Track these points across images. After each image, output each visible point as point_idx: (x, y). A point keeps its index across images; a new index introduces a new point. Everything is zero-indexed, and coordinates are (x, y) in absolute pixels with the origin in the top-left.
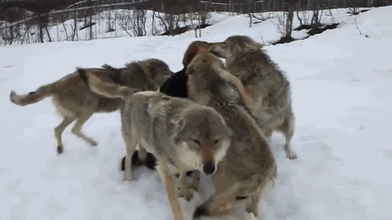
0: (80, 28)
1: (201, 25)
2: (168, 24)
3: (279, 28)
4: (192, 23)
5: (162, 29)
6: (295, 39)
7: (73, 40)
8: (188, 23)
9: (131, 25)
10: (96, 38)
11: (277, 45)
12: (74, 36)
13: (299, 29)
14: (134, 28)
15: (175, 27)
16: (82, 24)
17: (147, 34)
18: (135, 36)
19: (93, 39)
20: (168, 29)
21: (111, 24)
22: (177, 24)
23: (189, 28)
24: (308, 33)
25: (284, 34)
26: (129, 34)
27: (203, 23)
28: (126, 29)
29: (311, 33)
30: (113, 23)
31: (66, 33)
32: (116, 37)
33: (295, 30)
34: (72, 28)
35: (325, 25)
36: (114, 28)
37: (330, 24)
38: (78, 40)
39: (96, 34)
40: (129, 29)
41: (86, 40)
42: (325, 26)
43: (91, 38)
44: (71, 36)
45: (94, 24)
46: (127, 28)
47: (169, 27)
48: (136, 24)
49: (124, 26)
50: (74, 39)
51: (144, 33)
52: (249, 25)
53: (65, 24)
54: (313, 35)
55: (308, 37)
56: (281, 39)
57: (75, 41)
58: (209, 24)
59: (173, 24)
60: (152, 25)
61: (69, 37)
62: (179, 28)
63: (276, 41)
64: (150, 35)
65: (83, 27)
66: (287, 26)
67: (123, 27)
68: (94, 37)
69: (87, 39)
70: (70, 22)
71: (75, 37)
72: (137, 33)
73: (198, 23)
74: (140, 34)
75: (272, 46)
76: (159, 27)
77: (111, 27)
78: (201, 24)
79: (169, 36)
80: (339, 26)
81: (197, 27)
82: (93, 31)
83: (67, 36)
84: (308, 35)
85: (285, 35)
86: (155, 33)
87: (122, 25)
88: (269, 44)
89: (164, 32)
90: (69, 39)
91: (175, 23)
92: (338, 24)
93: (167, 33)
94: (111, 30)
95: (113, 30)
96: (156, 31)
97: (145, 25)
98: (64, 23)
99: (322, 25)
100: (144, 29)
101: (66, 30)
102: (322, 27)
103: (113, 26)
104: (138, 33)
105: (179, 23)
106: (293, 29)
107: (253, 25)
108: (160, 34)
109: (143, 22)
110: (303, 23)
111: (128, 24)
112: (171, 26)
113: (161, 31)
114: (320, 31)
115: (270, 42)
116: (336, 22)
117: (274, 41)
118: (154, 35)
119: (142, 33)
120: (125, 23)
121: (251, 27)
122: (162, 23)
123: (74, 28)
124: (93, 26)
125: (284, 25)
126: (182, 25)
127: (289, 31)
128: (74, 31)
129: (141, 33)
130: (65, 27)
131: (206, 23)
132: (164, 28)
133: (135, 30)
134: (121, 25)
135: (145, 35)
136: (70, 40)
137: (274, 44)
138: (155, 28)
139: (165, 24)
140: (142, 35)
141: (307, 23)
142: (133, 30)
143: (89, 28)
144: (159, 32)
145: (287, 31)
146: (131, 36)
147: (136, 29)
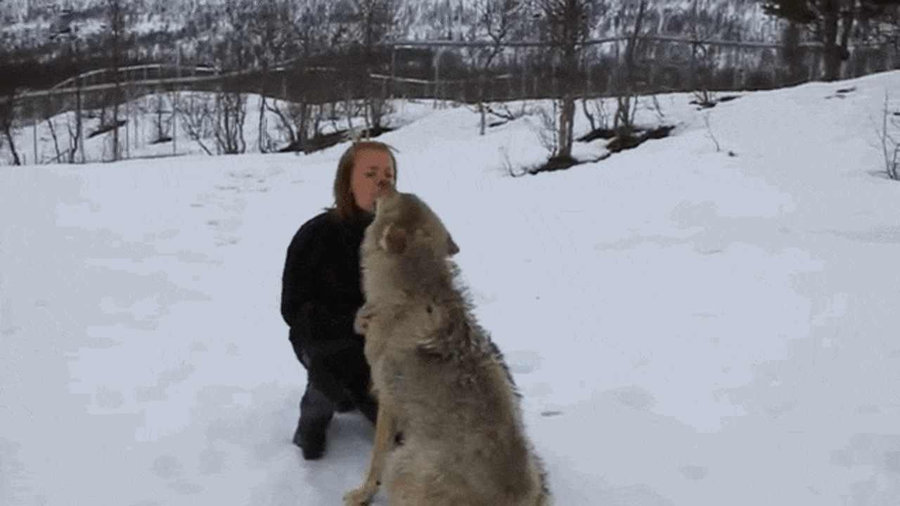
0: (89, 133)
1: (371, 130)
2: (297, 126)
3: (545, 137)
4: (350, 124)
5: (282, 139)
6: (580, 159)
7: (71, 162)
8: (343, 124)
9: (211, 129)
10: (128, 158)
11: (540, 174)
12: (74, 151)
13: (587, 139)
14: (217, 135)
15: (311, 134)
16: (93, 124)
17: (248, 147)
18: (219, 154)
19: (121, 159)
20: (296, 138)
21: (164, 125)
22: (316, 125)
23: (345, 137)
24: (608, 147)
25: (556, 149)
26: (205, 148)
27: (377, 125)
28: (197, 138)
29: (615, 148)
30: (168, 122)
31: (56, 146)
32: (175, 155)
33: (580, 140)
34: (71, 134)
35: (643, 130)
36: (170, 134)
37: (656, 128)
38: (84, 162)
39: (127, 150)
40: (205, 137)
41: (104, 161)
42: (644, 132)
43: (116, 157)
44: (68, 151)
45: (122, 123)
46: (201, 134)
47: (299, 134)
48: (223, 125)
49: (195, 130)
50: (76, 160)
51: (240, 147)
52: (479, 130)
53: (53, 123)
54: (618, 151)
55: (608, 155)
56: (550, 160)
57: (78, 163)
58: (390, 126)
59: (308, 127)
60: (260, 129)
61: (63, 154)
62: (322, 135)
63: (537, 165)
64: (253, 150)
65: (97, 129)
66: (562, 132)
67: (192, 133)
68: (124, 155)
69: (106, 159)
70: (64, 119)
71: (77, 154)
72: (224, 147)
73: (364, 124)
74: (232, 151)
75: (529, 176)
76: (277, 132)
77: (164, 130)
78: (371, 126)
79: (298, 155)
80: (672, 132)
81: (361, 133)
82: (120, 139)
83: (58, 151)
84: (608, 151)
85: (557, 152)
86: (267, 147)
87: (190, 127)
88: (522, 172)
89: (286, 145)
90: (61, 158)
91: (311, 125)
92: (673, 127)
93: (294, 147)
94: (163, 139)
95: (169, 139)
96: (269, 142)
97: (244, 127)
98: (52, 119)
99: (639, 130)
100: (241, 137)
101: (55, 137)
102: (638, 135)
103: (168, 131)
104: (226, 146)
105: (321, 124)
106: (575, 137)
107: (487, 129)
108: (278, 148)
109: (239, 121)
110: (597, 125)
111: (203, 124)
112: (303, 131)
113: (280, 141)
114: (634, 143)
115: (525, 169)
116: (668, 124)
117: (534, 166)
118: (263, 152)
119: (236, 147)
120: (195, 122)
121: (482, 133)
122: (282, 124)
123: (74, 131)
124: (121, 130)
125: (555, 130)
126: (327, 128)
127: (566, 143)
128: (76, 140)
129: (233, 147)
130: (52, 131)
131: (383, 123)
132: (288, 136)
133: (219, 140)
134: (187, 129)
135: (243, 152)
136: (65, 162)
137: (534, 173)
138: (267, 135)
139: (289, 127)
140: (235, 152)
141: (606, 126)
142: (216, 139)
143: (112, 132)
144: (275, 145)
145: (562, 143)
146: (209, 153)
147: (222, 138)
